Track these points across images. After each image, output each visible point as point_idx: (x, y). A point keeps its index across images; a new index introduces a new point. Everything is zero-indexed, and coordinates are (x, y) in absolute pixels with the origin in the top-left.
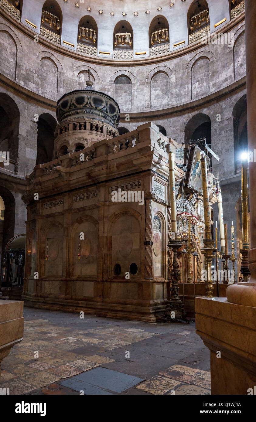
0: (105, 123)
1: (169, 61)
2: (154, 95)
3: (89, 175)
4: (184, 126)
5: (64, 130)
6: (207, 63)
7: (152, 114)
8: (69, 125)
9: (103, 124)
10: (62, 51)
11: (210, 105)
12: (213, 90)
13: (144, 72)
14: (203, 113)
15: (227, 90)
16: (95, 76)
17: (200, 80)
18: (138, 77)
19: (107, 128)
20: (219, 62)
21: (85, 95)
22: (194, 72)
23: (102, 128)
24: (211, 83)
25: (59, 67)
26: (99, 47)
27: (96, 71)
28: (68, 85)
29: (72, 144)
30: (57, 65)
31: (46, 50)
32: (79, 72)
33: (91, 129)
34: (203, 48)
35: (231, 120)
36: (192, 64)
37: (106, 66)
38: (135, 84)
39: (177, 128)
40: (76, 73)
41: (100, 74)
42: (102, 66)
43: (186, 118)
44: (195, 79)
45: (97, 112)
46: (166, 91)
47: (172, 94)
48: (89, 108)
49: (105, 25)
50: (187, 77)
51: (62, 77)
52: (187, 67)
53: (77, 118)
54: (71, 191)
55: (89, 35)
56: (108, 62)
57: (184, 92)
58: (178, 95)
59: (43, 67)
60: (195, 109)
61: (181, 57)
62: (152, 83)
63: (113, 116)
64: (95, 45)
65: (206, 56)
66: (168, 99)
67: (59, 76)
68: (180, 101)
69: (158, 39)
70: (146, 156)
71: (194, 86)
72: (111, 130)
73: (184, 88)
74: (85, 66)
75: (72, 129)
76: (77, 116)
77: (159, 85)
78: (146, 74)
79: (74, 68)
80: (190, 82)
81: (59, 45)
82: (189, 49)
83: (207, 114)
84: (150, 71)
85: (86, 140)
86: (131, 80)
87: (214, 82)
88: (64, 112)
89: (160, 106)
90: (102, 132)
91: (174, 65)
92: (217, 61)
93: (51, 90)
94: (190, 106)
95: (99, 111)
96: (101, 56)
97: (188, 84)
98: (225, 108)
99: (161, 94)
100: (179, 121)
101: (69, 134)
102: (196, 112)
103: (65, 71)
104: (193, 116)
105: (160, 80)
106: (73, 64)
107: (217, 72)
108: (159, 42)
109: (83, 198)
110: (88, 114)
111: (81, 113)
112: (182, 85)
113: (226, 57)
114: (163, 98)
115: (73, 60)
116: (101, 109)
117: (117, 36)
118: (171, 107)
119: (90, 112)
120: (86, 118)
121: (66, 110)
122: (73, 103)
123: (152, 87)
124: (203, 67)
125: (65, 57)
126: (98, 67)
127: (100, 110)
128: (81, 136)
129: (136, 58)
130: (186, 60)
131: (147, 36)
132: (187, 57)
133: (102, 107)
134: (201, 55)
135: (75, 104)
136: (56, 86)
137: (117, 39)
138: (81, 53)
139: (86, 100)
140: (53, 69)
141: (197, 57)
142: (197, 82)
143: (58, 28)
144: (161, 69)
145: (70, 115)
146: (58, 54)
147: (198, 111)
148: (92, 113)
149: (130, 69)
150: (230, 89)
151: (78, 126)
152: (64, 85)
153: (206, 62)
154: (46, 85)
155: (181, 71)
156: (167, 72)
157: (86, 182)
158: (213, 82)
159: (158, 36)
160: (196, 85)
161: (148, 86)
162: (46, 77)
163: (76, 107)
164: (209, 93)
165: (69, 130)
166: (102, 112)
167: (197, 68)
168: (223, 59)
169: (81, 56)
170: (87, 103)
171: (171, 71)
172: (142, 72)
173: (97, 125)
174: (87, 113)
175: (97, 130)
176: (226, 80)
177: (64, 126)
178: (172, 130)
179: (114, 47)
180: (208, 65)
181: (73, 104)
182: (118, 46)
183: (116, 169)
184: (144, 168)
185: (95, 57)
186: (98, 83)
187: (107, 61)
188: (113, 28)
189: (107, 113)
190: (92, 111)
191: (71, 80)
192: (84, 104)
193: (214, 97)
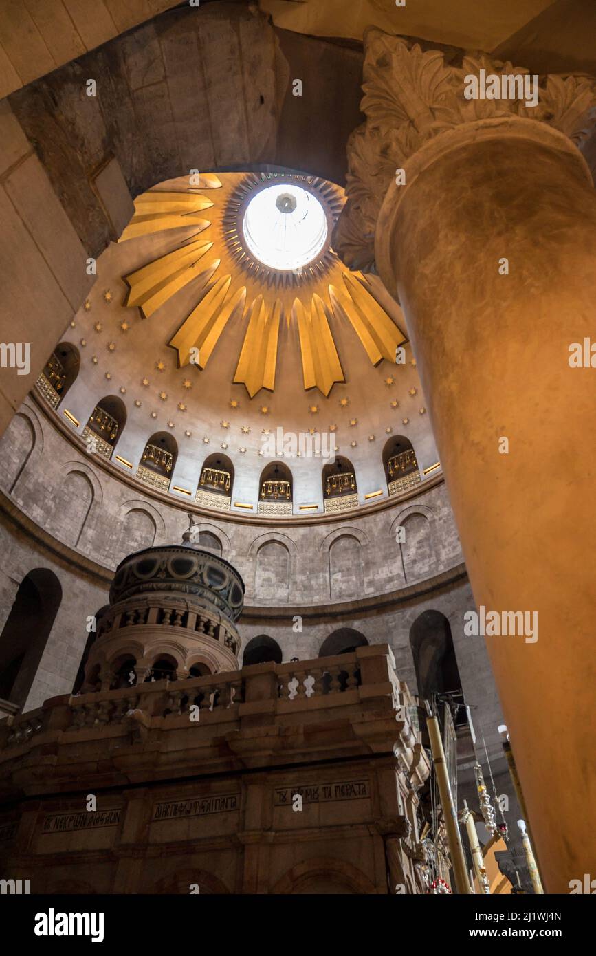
0: (225, 621)
1: (291, 529)
2: (262, 578)
3: (223, 746)
4: (318, 647)
5: (132, 618)
6: (355, 546)
7: (256, 613)
8: (148, 611)
9: (220, 621)
10: (111, 469)
11: (366, 617)
12: (369, 592)
13: (246, 537)
14: (354, 627)
15: (396, 597)
16: (157, 522)
17: (346, 570)
18: (235, 542)
19: (226, 632)
20: (377, 549)
21: (194, 559)
22: (333, 554)
23: (217, 630)
24: (366, 580)
25: (97, 492)
26: (174, 479)
27: (163, 514)
28: (105, 527)
29: (150, 653)
30: (95, 488)
31: (82, 461)
32: (130, 509)
33: (197, 629)
34: (349, 522)
35: (408, 651)
36: (330, 542)
37: (180, 511)
38: (229, 551)
39: (304, 649)
40: (126, 509)
41: (168, 521)
42: (174, 509)
43: (322, 632)
44: (335, 566)
45: (208, 594)
46: (285, 575)
47: (295, 583)
48: (197, 585)
49: (191, 452)
50: (322, 560)
51: (98, 511)
52: (322, 544)
53: (170, 600)
54: (152, 785)
55: (161, 459)
56: (186, 506)
57: (317, 584)
58: (305, 588)
59: (68, 486)
60: (339, 617)
61: (313, 528)
62: (258, 556)
63: (234, 609)
64: (169, 475)
65: (354, 534)
66: (287, 591)
67: (92, 507)
68: (310, 599)
69: (273, 492)
70: (386, 719)
71: (334, 577)
72: (232, 637)
73: (317, 577)
74: (142, 502)
75: (155, 621)
76: (172, 595)
77: (271, 563)
78: (249, 540)
79: (124, 500)
80: (328, 569)
81: (107, 460)
82: (325, 519)
83: (361, 631)
84: (257, 536)
85: (183, 650)
86: (223, 543)
87: (371, 577)
88: (139, 581)
89: (272, 599)
90: (216, 637)
91: (300, 537)
92: (373, 546)
93: (69, 527)
94: (329, 610)
95: (214, 593)
96: (174, 493)
97: (325, 572)
98: (395, 627)
99: (274, 579)
100: (308, 635)
101: (144, 630)
102: (339, 625)
103: (106, 502)
104: (335, 631)
105: (274, 553)
106: (123, 495)
107: (374, 563)
108: (274, 497)
109: (189, 812)
110: (192, 595)
111: (179, 590)
112: (312, 571)
113: (388, 544)
114: (278, 586)
115: (125, 487)
116: (218, 591)
117: (207, 471)
118: (295, 606)
119: (197, 592)
120: (190, 602)
121: (146, 577)
122: (166, 568)
123: (258, 562)
124: (350, 551)
125: (113, 481)
126: (165, 510)
127: (216, 593)
128: (173, 638)
129: (235, 510)
130: (320, 533)
131: (257, 484)
132: (322, 530)
133: (220, 587)
134: (346, 532)
135: (171, 571)
136: (81, 523)
137: (207, 476)
138: (141, 481)
139: (195, 568)
140: (85, 493)
141: (338, 534)
142: (340, 571)
143: (114, 436)
144: (277, 538)
145: (152, 590)
146: (102, 473)
147: (345, 623)
148: (201, 595)
149: (222, 525)
150: (402, 595)
151: (168, 616)
152: (96, 524)
153: (353, 543)
154: (63, 516)
155: (312, 549)
156: (287, 543)
157: (208, 763)
158: (369, 578)
159: (273, 488)
160: (338, 576)
161: (251, 559)
162: (69, 503)
163: (169, 575)
164: (363, 596)
165: (148, 621)
166: (218, 596)
167: (338, 550)
168: (382, 546)
169: (142, 485)
170: (196, 574)
171: (295, 544)
172: (242, 535)
173: (209, 621)
174: (191, 592)
175: (206, 632)
176: (390, 580)
177: (136, 611)
178: (294, 650)
179: (200, 486)
180: (358, 550)
181: (166, 570)
182: (205, 485)
183: (301, 739)
184: (376, 748)
185: (165, 492)
186: (161, 535)
187: (185, 503)
188: (203, 459)
189: (227, 600)
190: (200, 590)
191: (113, 519)
192: (189, 575)
193: (372, 603)
